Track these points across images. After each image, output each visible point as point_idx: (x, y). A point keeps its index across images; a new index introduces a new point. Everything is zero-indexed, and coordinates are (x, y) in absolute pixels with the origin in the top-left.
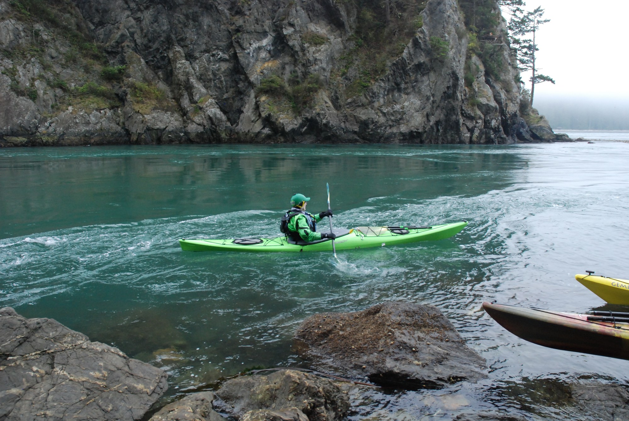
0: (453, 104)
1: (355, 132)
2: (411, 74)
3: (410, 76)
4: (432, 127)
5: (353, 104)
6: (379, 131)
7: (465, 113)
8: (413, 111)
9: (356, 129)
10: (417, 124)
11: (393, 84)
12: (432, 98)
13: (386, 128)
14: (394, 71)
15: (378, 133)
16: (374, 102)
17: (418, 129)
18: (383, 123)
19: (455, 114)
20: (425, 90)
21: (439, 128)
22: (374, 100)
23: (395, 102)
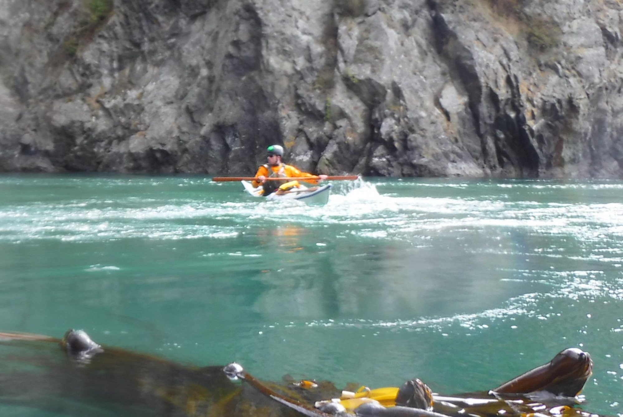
0: (260, 83)
1: (46, 154)
2: (161, 19)
3: (159, 24)
4: (206, 139)
5: (50, 92)
6: (95, 150)
7: (304, 104)
8: (159, 103)
9: (50, 146)
10: (162, 133)
11: (128, 45)
12: (204, 72)
13: (110, 143)
14: (126, 16)
15: (94, 155)
16: (90, 86)
17: (163, 145)
18: (104, 132)
19: (268, 107)
20: (189, 52)
21: (229, 140)
22: (91, 80)
23: (131, 83)
